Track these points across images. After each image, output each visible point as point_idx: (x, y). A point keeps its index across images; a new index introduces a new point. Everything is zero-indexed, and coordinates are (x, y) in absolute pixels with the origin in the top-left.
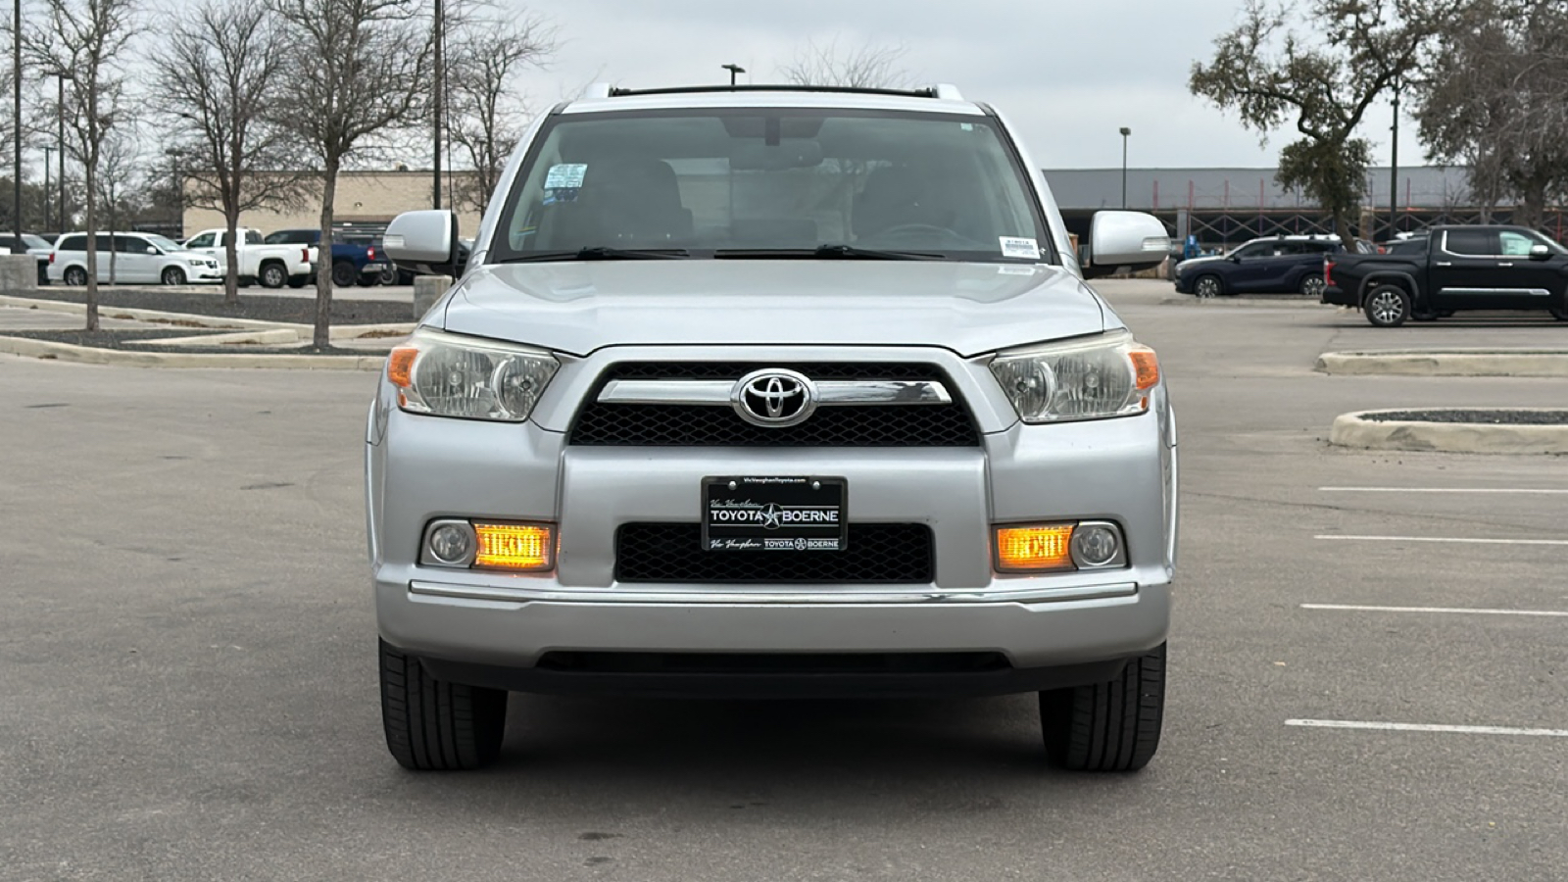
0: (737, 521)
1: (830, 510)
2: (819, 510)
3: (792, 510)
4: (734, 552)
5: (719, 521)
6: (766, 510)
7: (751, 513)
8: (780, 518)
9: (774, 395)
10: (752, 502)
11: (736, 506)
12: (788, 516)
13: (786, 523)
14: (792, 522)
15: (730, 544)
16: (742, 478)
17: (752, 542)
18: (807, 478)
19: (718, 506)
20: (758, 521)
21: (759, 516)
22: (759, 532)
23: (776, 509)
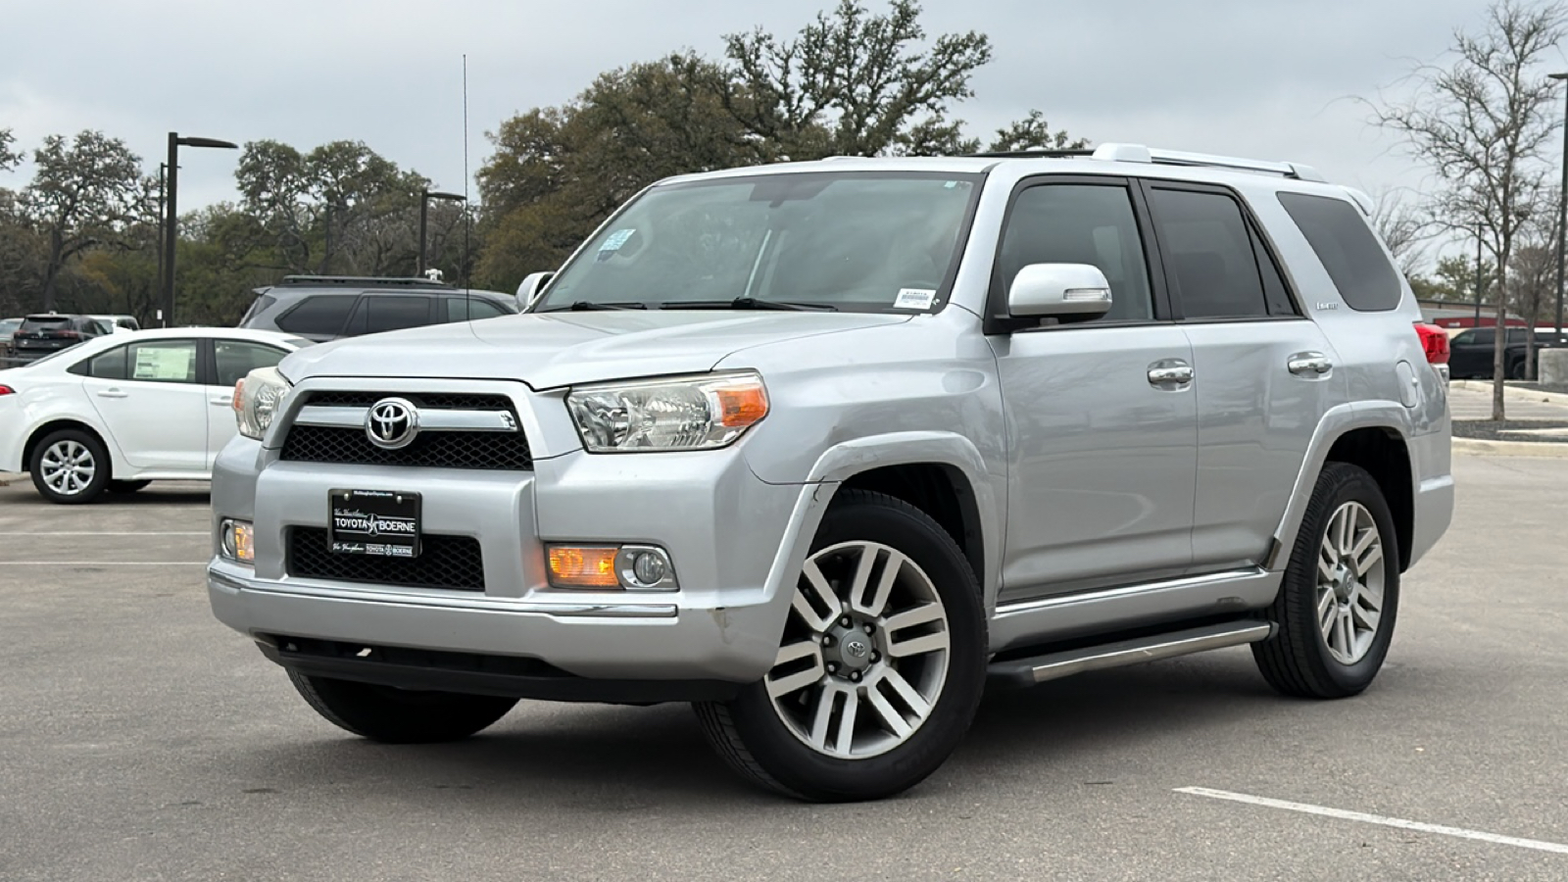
0: (351, 528)
1: (410, 521)
2: (402, 521)
3: (385, 520)
4: (346, 554)
5: (341, 527)
6: (368, 519)
7: (360, 521)
8: (378, 526)
9: (387, 420)
10: (360, 512)
11: (350, 515)
12: (383, 525)
13: (382, 531)
14: (385, 531)
15: (345, 547)
16: (353, 491)
17: (359, 547)
18: (393, 492)
19: (340, 514)
20: (363, 529)
21: (365, 525)
22: (364, 539)
23: (376, 519)
